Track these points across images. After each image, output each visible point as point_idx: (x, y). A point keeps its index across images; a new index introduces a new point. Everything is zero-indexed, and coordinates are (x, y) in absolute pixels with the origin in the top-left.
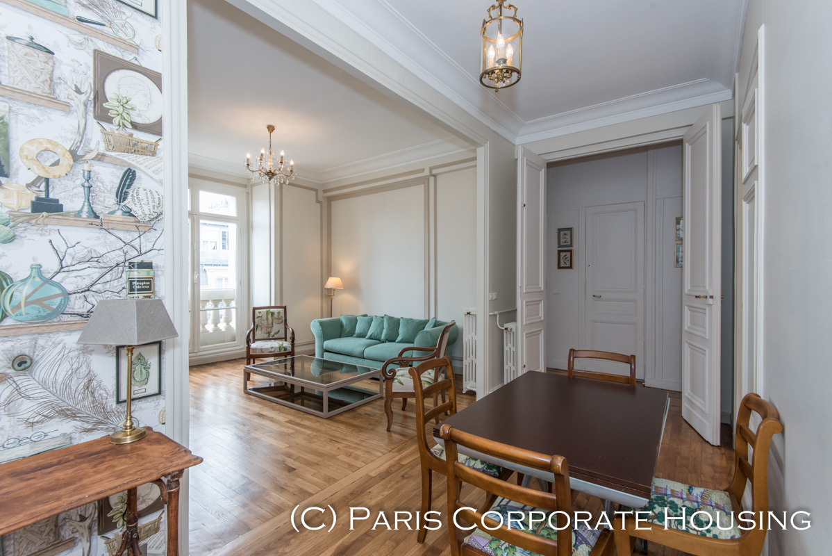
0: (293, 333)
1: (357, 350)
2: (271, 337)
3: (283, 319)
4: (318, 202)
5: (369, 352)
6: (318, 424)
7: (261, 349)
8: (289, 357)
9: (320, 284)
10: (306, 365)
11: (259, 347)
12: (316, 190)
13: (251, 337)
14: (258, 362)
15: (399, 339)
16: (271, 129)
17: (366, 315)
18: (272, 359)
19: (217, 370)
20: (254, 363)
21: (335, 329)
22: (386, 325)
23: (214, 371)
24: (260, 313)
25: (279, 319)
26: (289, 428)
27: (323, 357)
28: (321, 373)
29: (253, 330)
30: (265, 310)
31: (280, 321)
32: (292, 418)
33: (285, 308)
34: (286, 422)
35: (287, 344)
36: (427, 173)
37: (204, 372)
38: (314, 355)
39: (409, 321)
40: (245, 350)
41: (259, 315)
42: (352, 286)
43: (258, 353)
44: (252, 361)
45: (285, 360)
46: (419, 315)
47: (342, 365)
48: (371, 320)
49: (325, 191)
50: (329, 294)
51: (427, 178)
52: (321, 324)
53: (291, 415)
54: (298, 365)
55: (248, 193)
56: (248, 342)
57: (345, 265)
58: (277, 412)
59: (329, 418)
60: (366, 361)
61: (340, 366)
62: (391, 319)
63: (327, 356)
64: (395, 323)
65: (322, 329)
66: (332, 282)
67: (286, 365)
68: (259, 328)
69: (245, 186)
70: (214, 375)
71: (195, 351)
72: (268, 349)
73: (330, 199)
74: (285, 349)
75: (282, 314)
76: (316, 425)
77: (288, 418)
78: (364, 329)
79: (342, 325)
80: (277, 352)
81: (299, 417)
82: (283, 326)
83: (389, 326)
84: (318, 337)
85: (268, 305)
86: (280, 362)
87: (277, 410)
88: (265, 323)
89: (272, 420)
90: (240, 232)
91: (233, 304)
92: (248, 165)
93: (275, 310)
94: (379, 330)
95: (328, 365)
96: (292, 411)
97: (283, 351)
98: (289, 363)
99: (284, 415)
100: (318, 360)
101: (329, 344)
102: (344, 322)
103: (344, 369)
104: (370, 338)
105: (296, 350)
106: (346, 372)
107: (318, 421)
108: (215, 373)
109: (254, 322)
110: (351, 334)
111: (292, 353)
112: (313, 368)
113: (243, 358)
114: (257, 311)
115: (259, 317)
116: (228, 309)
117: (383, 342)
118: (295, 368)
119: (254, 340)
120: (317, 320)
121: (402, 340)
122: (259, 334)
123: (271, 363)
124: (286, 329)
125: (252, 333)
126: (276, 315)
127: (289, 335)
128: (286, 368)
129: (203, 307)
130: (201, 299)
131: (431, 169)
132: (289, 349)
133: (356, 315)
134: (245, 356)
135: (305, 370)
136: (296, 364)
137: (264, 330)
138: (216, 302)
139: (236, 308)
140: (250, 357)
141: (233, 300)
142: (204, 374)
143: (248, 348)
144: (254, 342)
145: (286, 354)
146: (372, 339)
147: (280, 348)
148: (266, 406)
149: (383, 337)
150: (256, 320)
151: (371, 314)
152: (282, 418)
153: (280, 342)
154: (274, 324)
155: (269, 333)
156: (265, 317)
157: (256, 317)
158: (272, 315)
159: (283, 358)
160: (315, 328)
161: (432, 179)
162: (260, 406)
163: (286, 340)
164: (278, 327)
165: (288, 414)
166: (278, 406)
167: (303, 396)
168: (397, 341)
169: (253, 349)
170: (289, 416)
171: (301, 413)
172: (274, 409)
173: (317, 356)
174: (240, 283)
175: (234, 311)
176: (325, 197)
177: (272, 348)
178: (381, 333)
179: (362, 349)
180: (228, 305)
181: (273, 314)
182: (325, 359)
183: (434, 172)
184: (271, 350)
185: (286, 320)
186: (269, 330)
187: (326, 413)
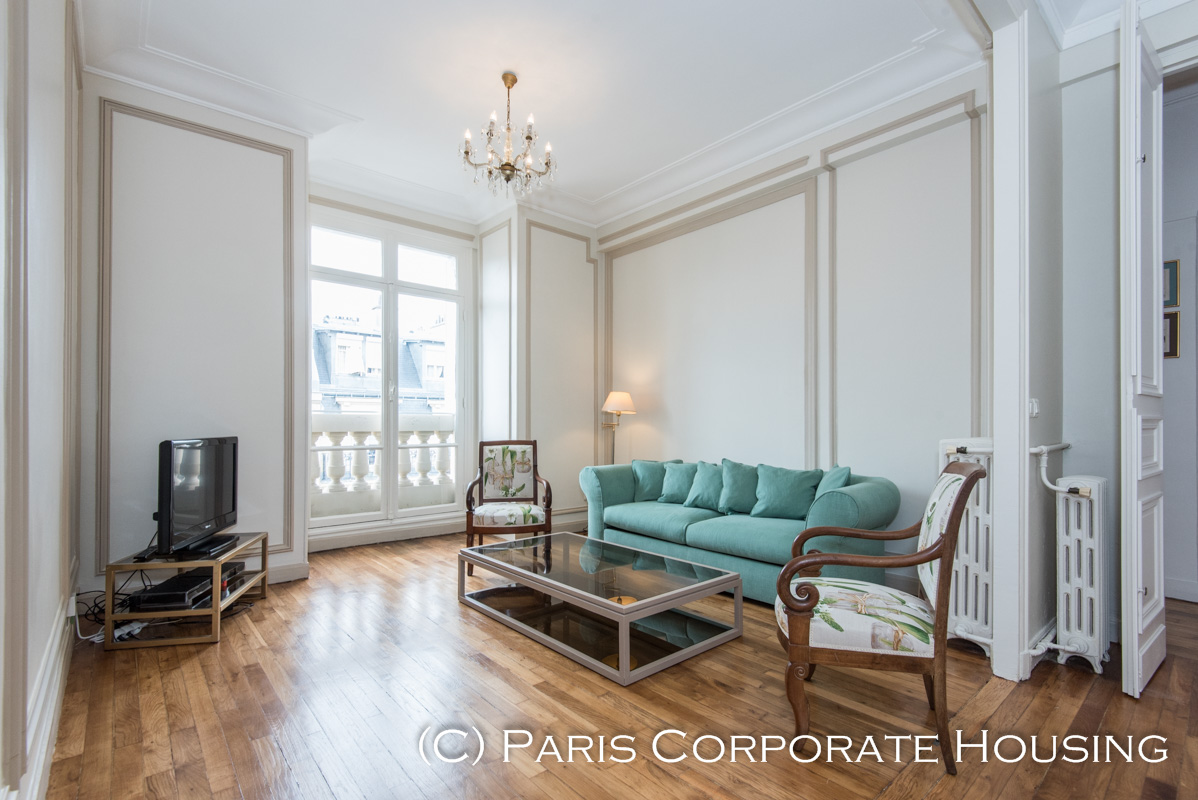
0: (548, 489)
1: (672, 528)
2: (509, 497)
3: (532, 463)
4: (590, 260)
5: (696, 532)
6: (609, 702)
7: (493, 518)
8: (541, 535)
9: (593, 407)
10: (572, 552)
11: (488, 514)
12: (586, 240)
13: (476, 494)
14: (488, 542)
15: (758, 508)
16: (510, 79)
17: (680, 462)
18: (511, 538)
19: (422, 552)
20: (481, 543)
21: (624, 486)
22: (726, 479)
23: (416, 553)
24: (491, 451)
25: (523, 463)
26: (543, 705)
27: (602, 537)
28: (599, 568)
29: (480, 481)
30: (500, 447)
31: (526, 467)
32: (549, 676)
33: (534, 444)
34: (537, 686)
35: (538, 511)
36: (815, 163)
37: (400, 554)
38: (585, 532)
39: (777, 473)
40: (465, 520)
41: (490, 455)
42: (651, 409)
43: (487, 524)
44: (477, 538)
45: (535, 541)
46: (796, 461)
47: (636, 555)
48: (693, 470)
49: (601, 241)
50: (607, 424)
51: (811, 179)
52: (599, 474)
53: (546, 666)
54: (557, 550)
55: (475, 250)
56: (470, 502)
57: (638, 371)
58: (517, 655)
59: (634, 687)
60: (690, 552)
61: (632, 556)
62: (736, 467)
63: (611, 538)
64: (748, 477)
65: (601, 485)
66: (616, 401)
67: (535, 550)
68: (490, 479)
69: (471, 238)
70: (416, 562)
71: (390, 517)
72: (503, 517)
73: (611, 255)
74: (535, 519)
75: (530, 456)
76: (604, 705)
77: (541, 676)
78: (679, 488)
79: (635, 479)
80: (520, 523)
81: (563, 675)
82: (532, 477)
83: (735, 482)
84: (593, 500)
85: (506, 439)
86: (525, 543)
87: (519, 650)
88: (499, 469)
89: (507, 676)
90: (462, 317)
91: (451, 439)
92: (467, 153)
93: (518, 448)
94: (711, 489)
95: (612, 555)
96: (549, 654)
97: (530, 523)
98: (541, 547)
99: (532, 665)
100: (593, 543)
101: (613, 513)
102: (640, 473)
103: (640, 562)
104: (695, 505)
105: (555, 521)
106: (643, 568)
107: (608, 693)
108: (417, 558)
109: (481, 468)
110: (654, 496)
111: (546, 527)
112: (583, 558)
113: (462, 533)
114: (486, 449)
115: (490, 459)
116: (444, 447)
117: (723, 514)
118: (553, 556)
119: (482, 501)
120: (590, 468)
121: (766, 510)
122: (490, 490)
123: (511, 545)
124: (535, 481)
125: (477, 487)
126: (519, 457)
127: (541, 494)
128: (535, 554)
129: (405, 442)
130: (400, 429)
131: (825, 153)
132: (542, 519)
133: (661, 461)
134: (465, 529)
135: (571, 561)
136: (554, 548)
137: (498, 483)
138: (425, 434)
139: (456, 447)
140: (474, 532)
141: (452, 432)
142: (399, 559)
143: (470, 514)
144: (481, 504)
145: (535, 530)
146: (696, 506)
147: (525, 516)
148: (496, 636)
149: (722, 503)
150: (485, 465)
151: (690, 459)
152: (528, 673)
153: (526, 506)
154: (515, 472)
155: (506, 489)
156: (499, 459)
157: (485, 458)
158: (512, 456)
159: (530, 537)
160: (587, 484)
161: (824, 179)
162: (486, 636)
163: (536, 503)
164: (522, 479)
165: (540, 663)
166: (521, 640)
167: (568, 613)
168: (753, 512)
169: (478, 517)
170: (542, 670)
171: (568, 662)
172: (512, 647)
173: (591, 535)
174: (462, 404)
175: (452, 450)
176: (601, 252)
177: (511, 516)
178: (719, 496)
179: (681, 526)
180: (443, 441)
181: (513, 454)
182: (605, 541)
183: (832, 158)
184: (509, 520)
185: (535, 466)
186: (506, 483)
187: (626, 672)
